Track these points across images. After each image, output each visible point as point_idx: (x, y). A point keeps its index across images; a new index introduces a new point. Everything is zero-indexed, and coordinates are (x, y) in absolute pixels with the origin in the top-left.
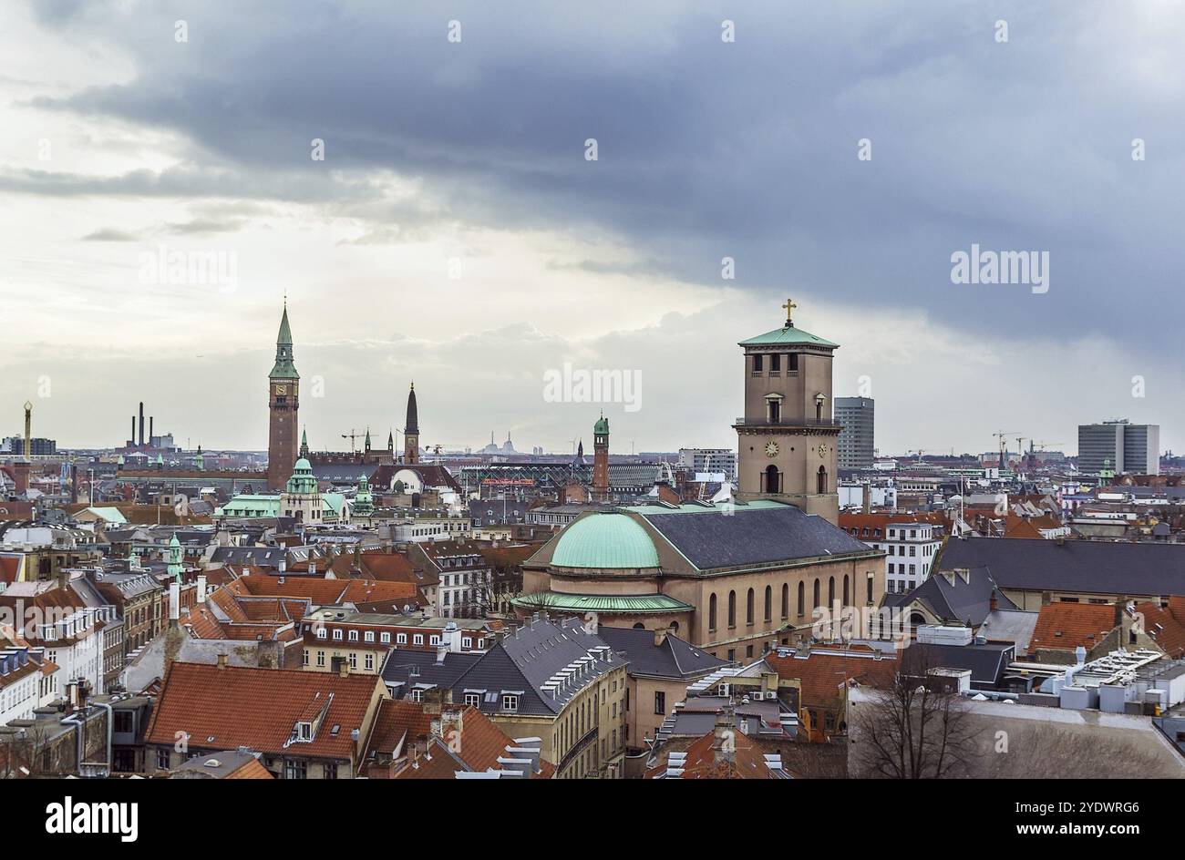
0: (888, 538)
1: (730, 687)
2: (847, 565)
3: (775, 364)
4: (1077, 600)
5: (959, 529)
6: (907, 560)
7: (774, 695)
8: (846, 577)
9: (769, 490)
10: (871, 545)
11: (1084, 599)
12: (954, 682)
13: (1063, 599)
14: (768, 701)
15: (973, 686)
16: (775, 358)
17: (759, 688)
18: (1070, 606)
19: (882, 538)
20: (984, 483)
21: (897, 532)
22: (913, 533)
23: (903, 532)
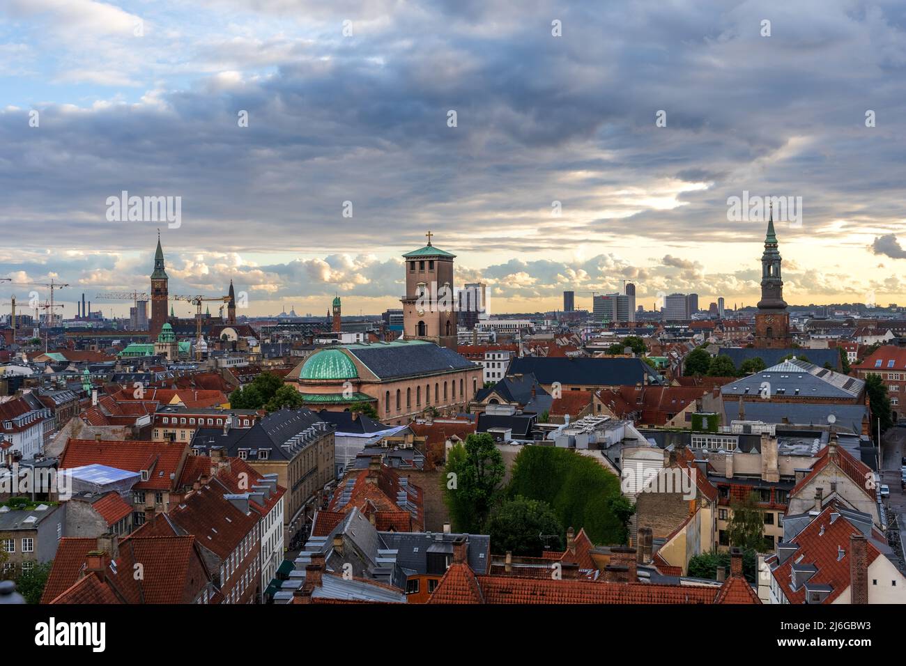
0: (486, 359)
1: (388, 442)
2: (462, 373)
3: (422, 267)
4: (579, 389)
5: (524, 353)
6: (496, 370)
7: (411, 445)
8: (462, 380)
9: (420, 335)
10: (477, 363)
11: (583, 389)
12: (502, 435)
13: (572, 389)
14: (408, 449)
15: (513, 437)
16: (422, 263)
17: (403, 442)
18: (576, 393)
19: (483, 359)
20: (544, 328)
21: (491, 355)
22: (499, 356)
23: (494, 355)
